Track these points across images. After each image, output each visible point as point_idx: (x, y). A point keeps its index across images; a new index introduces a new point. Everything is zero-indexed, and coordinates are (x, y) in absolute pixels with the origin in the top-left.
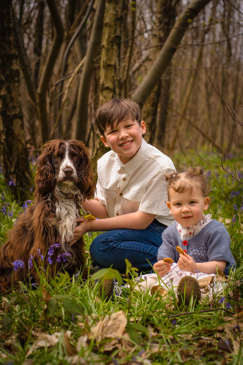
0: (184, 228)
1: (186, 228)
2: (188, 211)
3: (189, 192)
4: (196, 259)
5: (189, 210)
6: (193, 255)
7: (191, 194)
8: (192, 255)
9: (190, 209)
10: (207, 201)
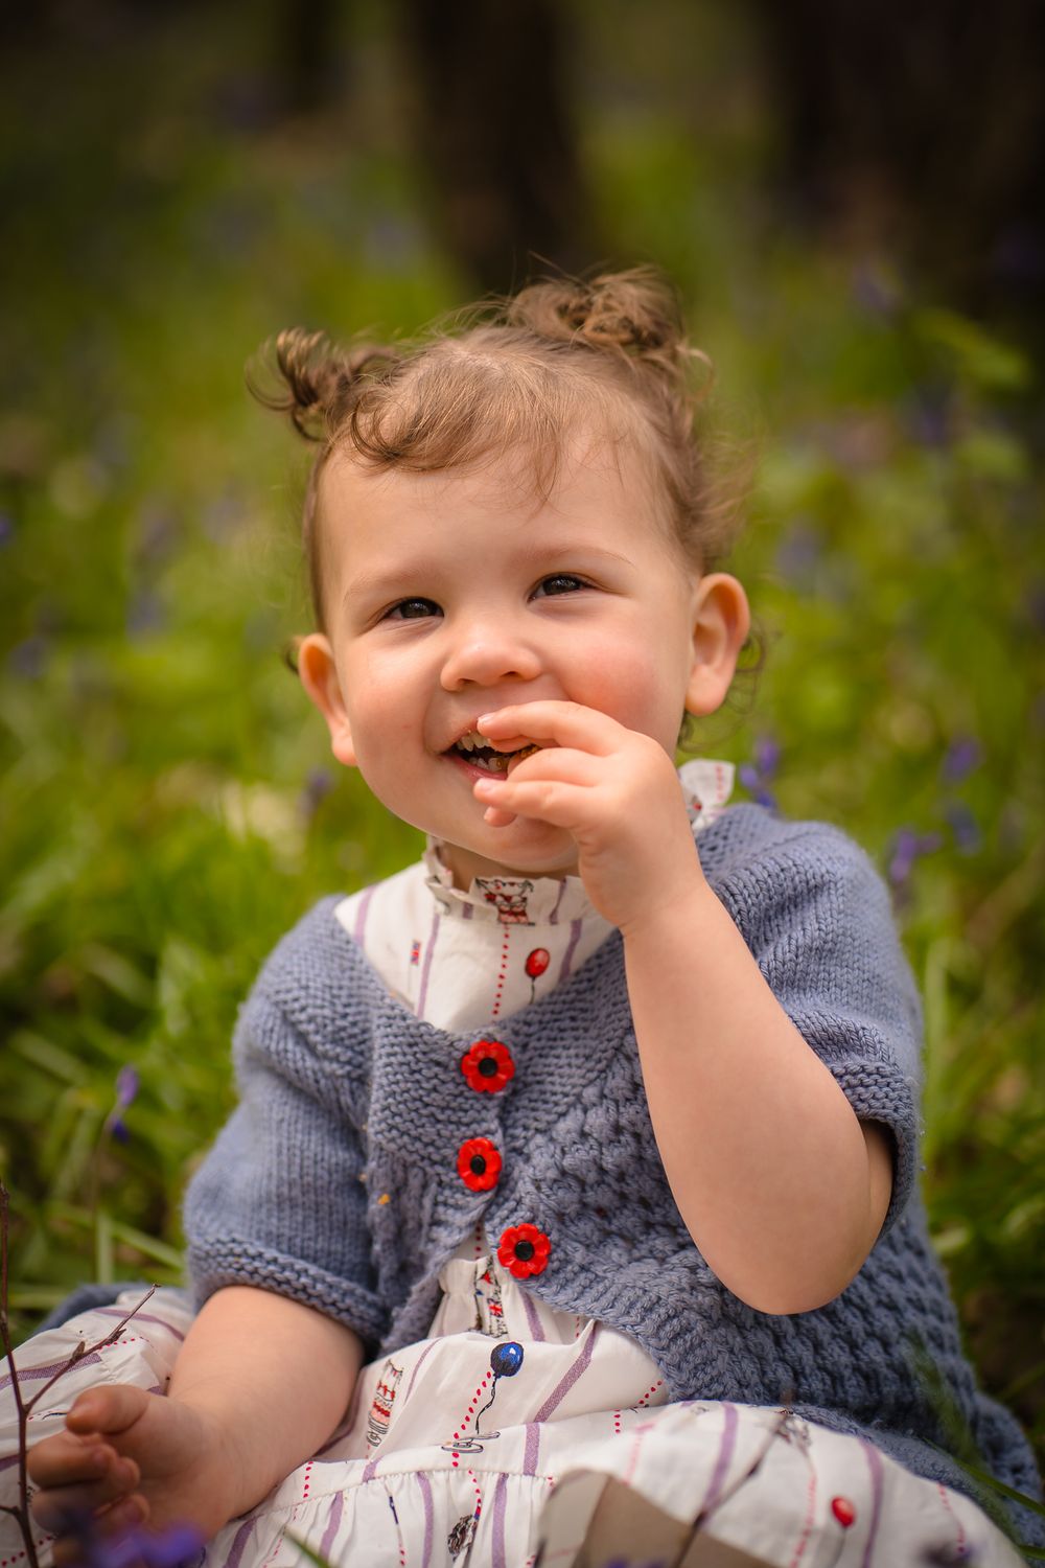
0: (467, 911)
1: (485, 914)
2: (512, 674)
3: (517, 458)
4: (601, 1212)
5: (525, 660)
6: (564, 1173)
7: (539, 485)
8: (552, 1174)
9: (536, 651)
10: (714, 621)
